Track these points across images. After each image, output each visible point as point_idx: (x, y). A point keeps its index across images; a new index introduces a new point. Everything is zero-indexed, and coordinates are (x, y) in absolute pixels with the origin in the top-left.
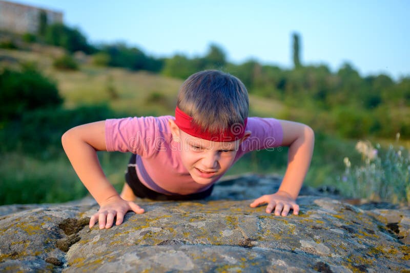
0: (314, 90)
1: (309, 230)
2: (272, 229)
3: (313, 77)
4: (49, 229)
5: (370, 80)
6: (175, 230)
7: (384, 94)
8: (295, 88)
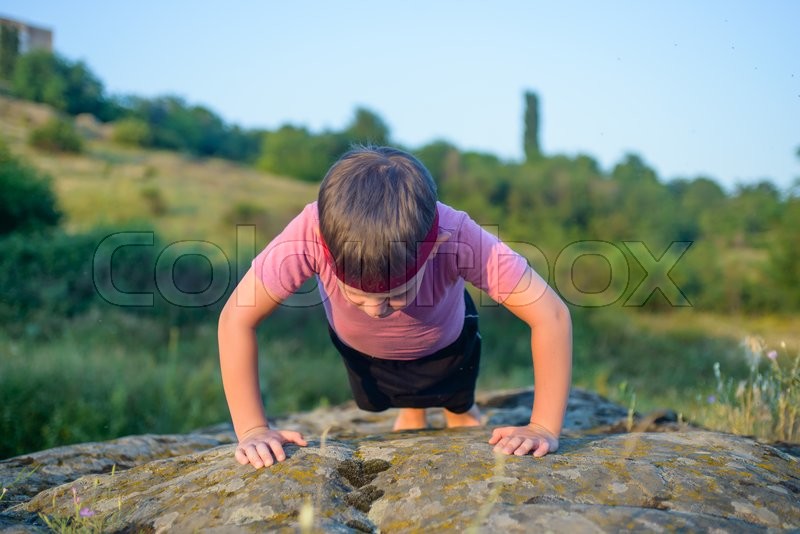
0: (565, 208)
1: (736, 486)
2: (683, 484)
3: (563, 179)
4: (328, 476)
5: (678, 188)
6: (540, 481)
7: (705, 221)
8: (527, 204)
